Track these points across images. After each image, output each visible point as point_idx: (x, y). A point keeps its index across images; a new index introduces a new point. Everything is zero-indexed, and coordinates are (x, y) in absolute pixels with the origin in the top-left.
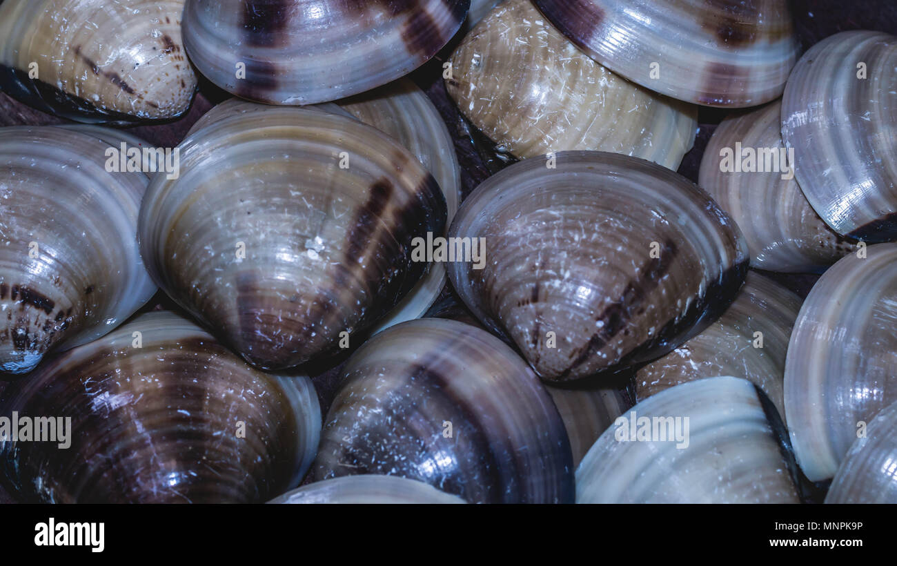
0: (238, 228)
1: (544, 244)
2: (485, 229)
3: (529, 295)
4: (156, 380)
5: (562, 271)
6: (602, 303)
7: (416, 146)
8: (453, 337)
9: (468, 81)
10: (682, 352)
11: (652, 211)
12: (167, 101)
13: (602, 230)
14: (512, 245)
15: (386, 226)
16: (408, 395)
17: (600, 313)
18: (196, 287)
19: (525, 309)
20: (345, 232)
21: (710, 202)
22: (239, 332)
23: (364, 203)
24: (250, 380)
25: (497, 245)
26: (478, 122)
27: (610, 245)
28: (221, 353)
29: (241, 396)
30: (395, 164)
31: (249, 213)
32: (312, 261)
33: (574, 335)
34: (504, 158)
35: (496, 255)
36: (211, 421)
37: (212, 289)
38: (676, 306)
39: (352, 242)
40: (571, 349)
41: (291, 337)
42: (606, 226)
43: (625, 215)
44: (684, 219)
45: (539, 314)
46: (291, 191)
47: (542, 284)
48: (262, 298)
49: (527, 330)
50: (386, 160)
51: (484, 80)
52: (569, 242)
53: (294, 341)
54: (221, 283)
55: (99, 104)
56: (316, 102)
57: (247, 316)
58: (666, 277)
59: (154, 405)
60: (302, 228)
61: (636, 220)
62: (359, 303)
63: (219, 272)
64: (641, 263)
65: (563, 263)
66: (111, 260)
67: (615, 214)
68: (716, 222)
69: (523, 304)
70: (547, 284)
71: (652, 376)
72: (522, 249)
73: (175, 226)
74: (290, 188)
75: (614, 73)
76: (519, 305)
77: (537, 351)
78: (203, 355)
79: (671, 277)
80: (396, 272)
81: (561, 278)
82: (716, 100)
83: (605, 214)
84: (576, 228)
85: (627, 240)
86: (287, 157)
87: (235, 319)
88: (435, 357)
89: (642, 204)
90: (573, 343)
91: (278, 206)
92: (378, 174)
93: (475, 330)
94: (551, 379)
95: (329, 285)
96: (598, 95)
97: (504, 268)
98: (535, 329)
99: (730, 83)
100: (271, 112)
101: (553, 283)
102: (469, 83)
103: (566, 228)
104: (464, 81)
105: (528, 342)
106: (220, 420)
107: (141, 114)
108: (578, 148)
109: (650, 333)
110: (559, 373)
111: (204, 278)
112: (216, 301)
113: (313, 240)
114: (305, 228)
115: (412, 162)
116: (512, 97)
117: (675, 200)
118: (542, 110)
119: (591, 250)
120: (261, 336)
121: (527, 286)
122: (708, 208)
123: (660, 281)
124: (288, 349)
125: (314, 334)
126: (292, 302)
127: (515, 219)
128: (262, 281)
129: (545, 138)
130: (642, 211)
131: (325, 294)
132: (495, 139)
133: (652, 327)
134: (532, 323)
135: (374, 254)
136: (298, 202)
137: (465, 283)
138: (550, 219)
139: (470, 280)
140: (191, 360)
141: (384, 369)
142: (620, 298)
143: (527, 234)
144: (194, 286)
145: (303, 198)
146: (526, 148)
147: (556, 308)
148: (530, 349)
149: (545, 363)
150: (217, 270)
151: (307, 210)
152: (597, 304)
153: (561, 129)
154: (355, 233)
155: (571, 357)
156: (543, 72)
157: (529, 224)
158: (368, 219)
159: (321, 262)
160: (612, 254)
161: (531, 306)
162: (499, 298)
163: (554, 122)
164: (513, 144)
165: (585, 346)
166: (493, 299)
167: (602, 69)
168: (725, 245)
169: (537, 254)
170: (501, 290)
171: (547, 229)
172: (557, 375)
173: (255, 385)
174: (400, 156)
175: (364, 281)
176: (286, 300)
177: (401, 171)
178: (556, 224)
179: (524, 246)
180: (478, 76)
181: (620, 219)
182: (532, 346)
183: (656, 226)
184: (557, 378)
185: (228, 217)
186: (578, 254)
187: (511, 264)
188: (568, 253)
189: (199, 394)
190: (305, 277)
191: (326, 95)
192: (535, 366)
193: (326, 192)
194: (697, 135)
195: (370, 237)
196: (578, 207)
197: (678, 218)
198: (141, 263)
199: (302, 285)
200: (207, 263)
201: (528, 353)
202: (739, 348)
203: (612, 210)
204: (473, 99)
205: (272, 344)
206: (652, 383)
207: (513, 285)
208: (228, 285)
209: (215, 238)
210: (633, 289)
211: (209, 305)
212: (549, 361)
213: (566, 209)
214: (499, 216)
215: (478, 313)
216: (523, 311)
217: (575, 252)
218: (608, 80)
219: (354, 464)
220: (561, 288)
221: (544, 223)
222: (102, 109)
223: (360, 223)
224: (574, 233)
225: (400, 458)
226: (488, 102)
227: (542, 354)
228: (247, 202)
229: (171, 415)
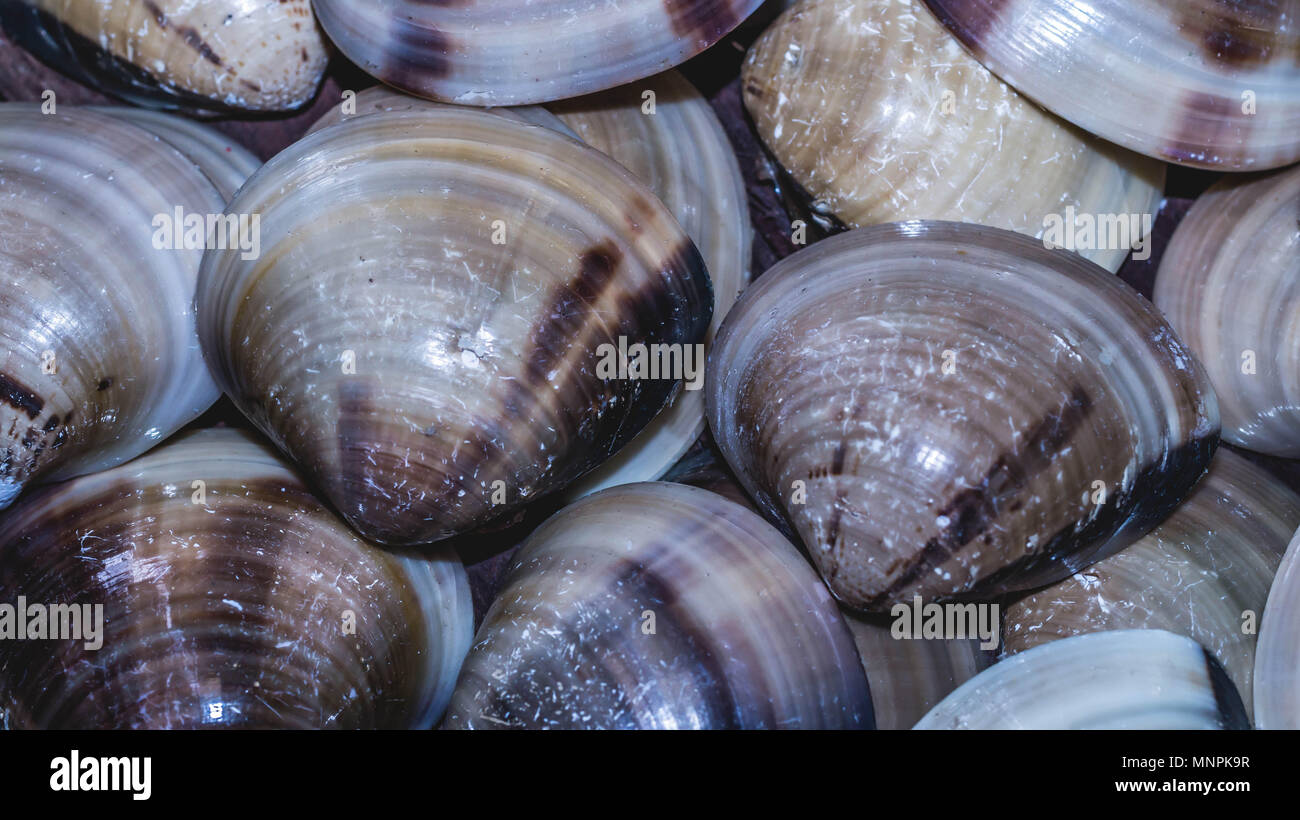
0: (350, 305)
1: (863, 376)
2: (770, 340)
3: (829, 459)
4: (196, 545)
5: (887, 426)
6: (949, 487)
7: (677, 192)
8: (699, 518)
9: (775, 88)
10: (1086, 581)
11: (1056, 336)
12: (275, 82)
13: (965, 361)
14: (811, 373)
15: (602, 322)
16: (608, 611)
17: (944, 503)
18: (275, 397)
19: (820, 485)
20: (528, 326)
21: (1162, 328)
22: (339, 478)
23: (567, 281)
24: (354, 558)
25: (785, 371)
26: (786, 159)
27: (974, 389)
28: (311, 509)
29: (335, 584)
30: (629, 218)
31: (371, 280)
32: (468, 370)
33: (897, 538)
34: (825, 223)
35: (782, 386)
36: (276, 624)
37: (299, 402)
38: (1078, 502)
39: (540, 344)
40: (891, 560)
41: (424, 495)
42: (972, 354)
43: (1008, 338)
44: (1110, 353)
45: (842, 494)
46: (445, 250)
47: (851, 444)
48: (378, 426)
49: (820, 520)
50: (616, 212)
51: (802, 89)
52: (905, 376)
53: (428, 501)
54: (314, 394)
55: (164, 77)
56: (512, 104)
57: (353, 454)
58: (1065, 452)
59: (187, 588)
60: (457, 313)
61: (1024, 348)
62: (542, 447)
63: (313, 375)
64: (1025, 424)
65: (890, 411)
66: (145, 338)
67: (987, 335)
68: (1168, 365)
69: (818, 476)
70: (859, 445)
71: (1032, 617)
72: (825, 381)
73: (251, 291)
74: (445, 244)
75: (1022, 95)
76: (811, 476)
77: (835, 558)
78: (281, 510)
79: (1075, 453)
80: (613, 400)
81: (884, 436)
82: (1193, 156)
83: (973, 334)
84: (919, 354)
85: (1004, 382)
86: (447, 191)
87: (332, 456)
88: (663, 551)
89: (1039, 321)
90: (894, 550)
91: (420, 273)
92: (599, 233)
93: (738, 510)
94: (856, 607)
95: (494, 413)
96: (990, 130)
97: (793, 412)
98: (834, 519)
99: (1220, 128)
100: (432, 114)
101: (871, 444)
102: (777, 93)
103: (903, 352)
104: (770, 90)
105: (819, 539)
106: (292, 622)
107: (232, 99)
108: (950, 216)
109: (1029, 545)
110: (869, 597)
111: (288, 383)
112: (305, 422)
113: (473, 335)
114: (462, 315)
115: (661, 216)
116: (845, 121)
117: (1099, 321)
118: (893, 149)
119: (940, 394)
120: (373, 489)
121: (826, 444)
122: (1157, 338)
123: (1055, 457)
124: (418, 513)
125: (462, 493)
126: (427, 435)
127: (819, 328)
128: (381, 398)
129: (895, 195)
130: (1036, 334)
131: (485, 427)
132: (811, 189)
133: (1033, 534)
134: (829, 508)
135: (577, 367)
136: (455, 269)
137: (730, 429)
138: (877, 334)
139: (738, 426)
140: (261, 516)
141: (576, 562)
142: (982, 481)
143: (835, 357)
144: (272, 394)
145: (465, 263)
146: (861, 211)
147: (870, 487)
148: (823, 553)
149: (846, 578)
150: (309, 370)
151: (469, 282)
152: (942, 486)
153: (922, 183)
154: (546, 329)
155: (889, 572)
156: (900, 84)
157: (844, 339)
158: (572, 306)
159: (483, 374)
160: (977, 403)
161: (830, 480)
162: (780, 461)
163: (911, 170)
164: (840, 201)
165: (915, 557)
166: (770, 459)
167: (1004, 87)
168: (1178, 405)
169: (850, 392)
170: (784, 447)
171: (870, 351)
172: (866, 600)
173: (363, 568)
174: (642, 206)
175: (555, 412)
176: (418, 432)
177: (638, 230)
178: (887, 345)
179: (829, 376)
180: (793, 81)
181: (999, 346)
182: (826, 547)
183: (1059, 363)
184: (865, 605)
185: (336, 285)
186: (917, 399)
187: (805, 406)
188: (901, 396)
189: (264, 575)
190: (453, 397)
191: (531, 93)
192: (831, 581)
193: (505, 256)
194: (1160, 211)
195: (571, 338)
196: (928, 317)
197: (1101, 350)
198: (197, 347)
199: (447, 409)
200: (296, 357)
201: (820, 559)
202: (1184, 584)
203: (985, 328)
204: (781, 119)
205: (391, 504)
206: (1031, 628)
207: (803, 440)
208: (325, 397)
209: (312, 318)
210: (1006, 468)
211: (294, 427)
212: (853, 576)
213: (907, 320)
214: (795, 322)
215: (747, 482)
216: (816, 487)
217: (914, 394)
218: (1012, 107)
219: (506, 720)
220: (882, 456)
221: (867, 341)
222: (170, 86)
223: (556, 312)
224: (916, 362)
225: (581, 717)
226: (805, 128)
227: (842, 563)
228: (371, 261)
229: (212, 607)
